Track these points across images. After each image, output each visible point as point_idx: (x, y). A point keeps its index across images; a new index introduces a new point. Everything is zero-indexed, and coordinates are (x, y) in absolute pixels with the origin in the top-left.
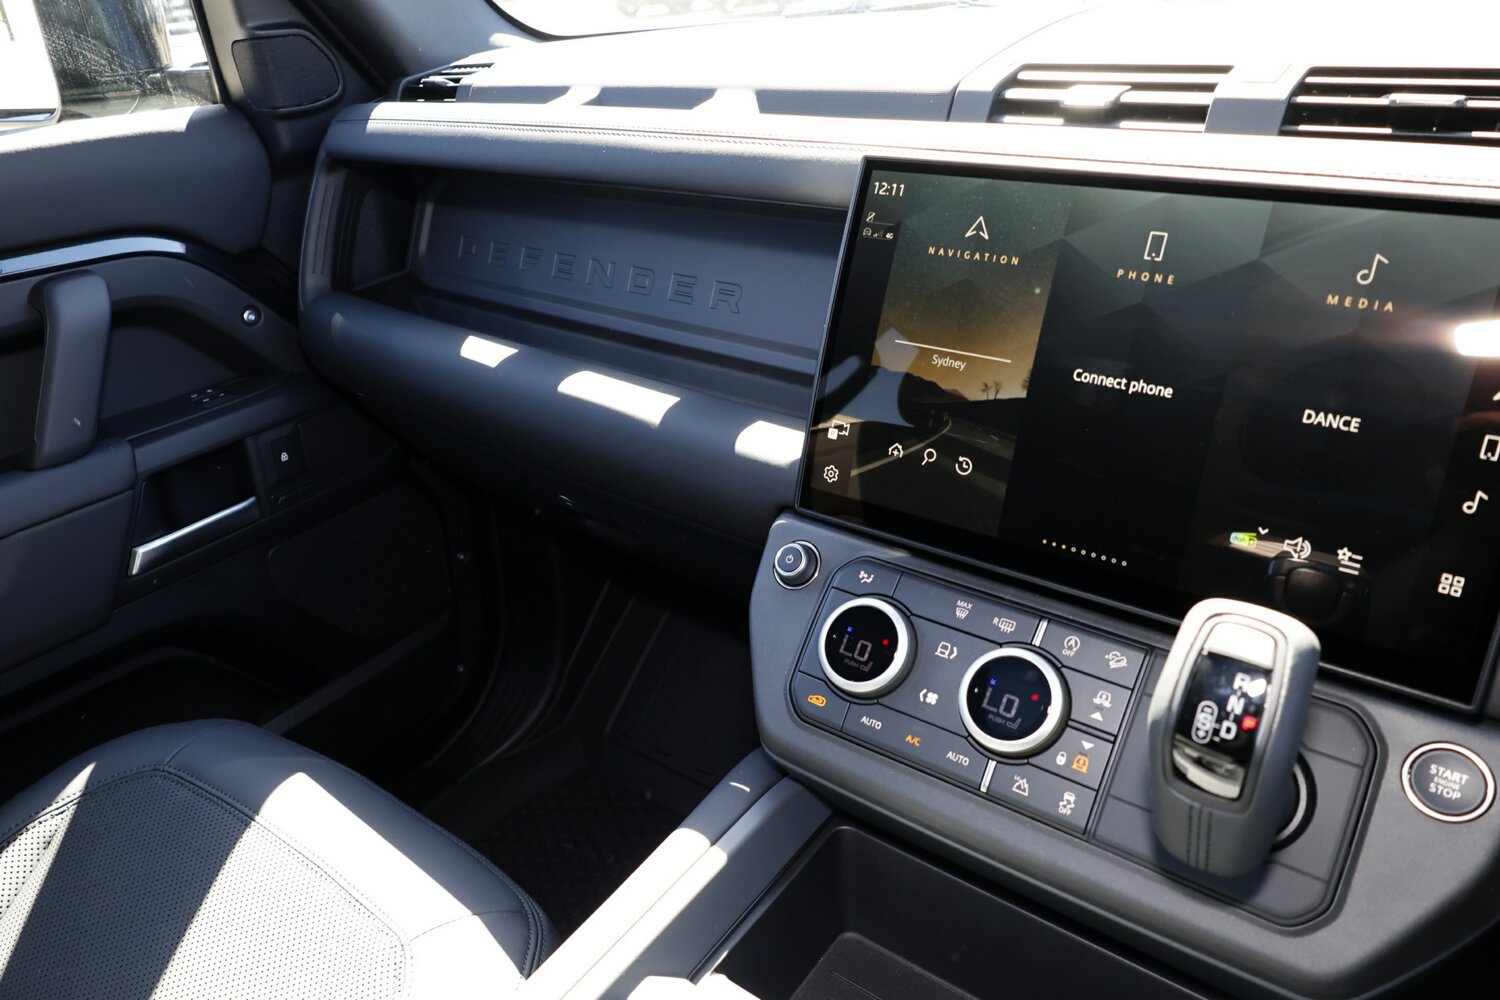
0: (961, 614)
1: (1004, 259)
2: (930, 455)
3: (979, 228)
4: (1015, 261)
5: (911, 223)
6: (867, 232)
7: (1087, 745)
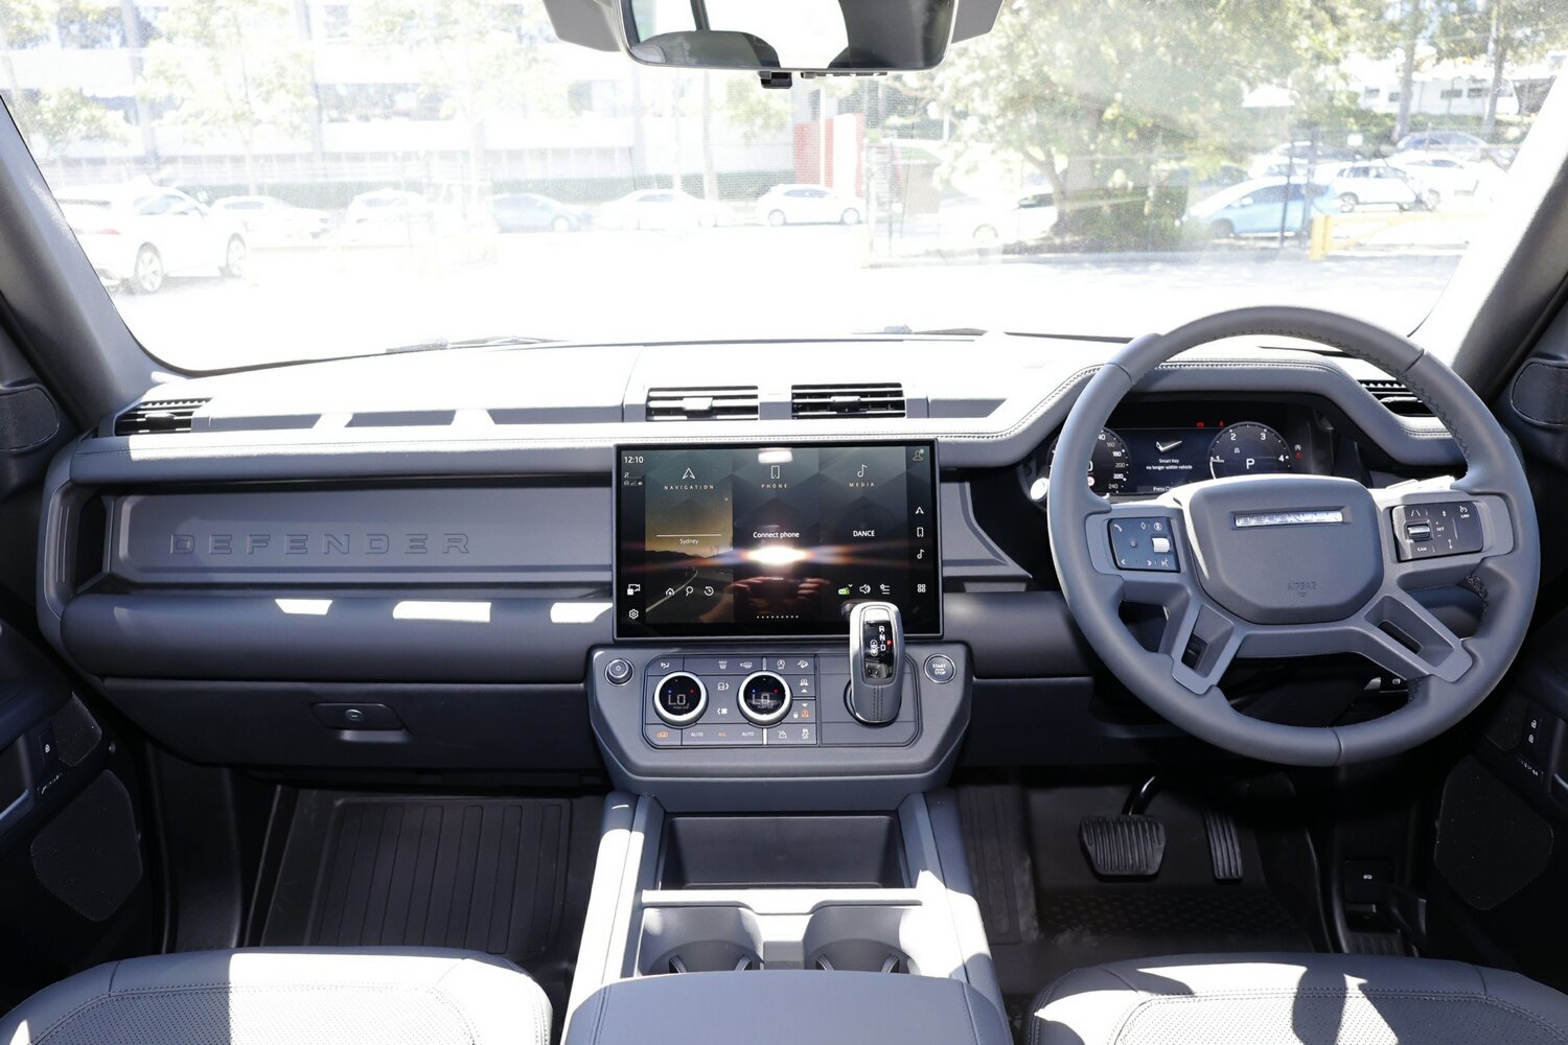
0: (723, 667)
1: (706, 487)
2: (690, 590)
3: (688, 474)
4: (711, 487)
5: (651, 475)
6: (626, 483)
7: (805, 705)
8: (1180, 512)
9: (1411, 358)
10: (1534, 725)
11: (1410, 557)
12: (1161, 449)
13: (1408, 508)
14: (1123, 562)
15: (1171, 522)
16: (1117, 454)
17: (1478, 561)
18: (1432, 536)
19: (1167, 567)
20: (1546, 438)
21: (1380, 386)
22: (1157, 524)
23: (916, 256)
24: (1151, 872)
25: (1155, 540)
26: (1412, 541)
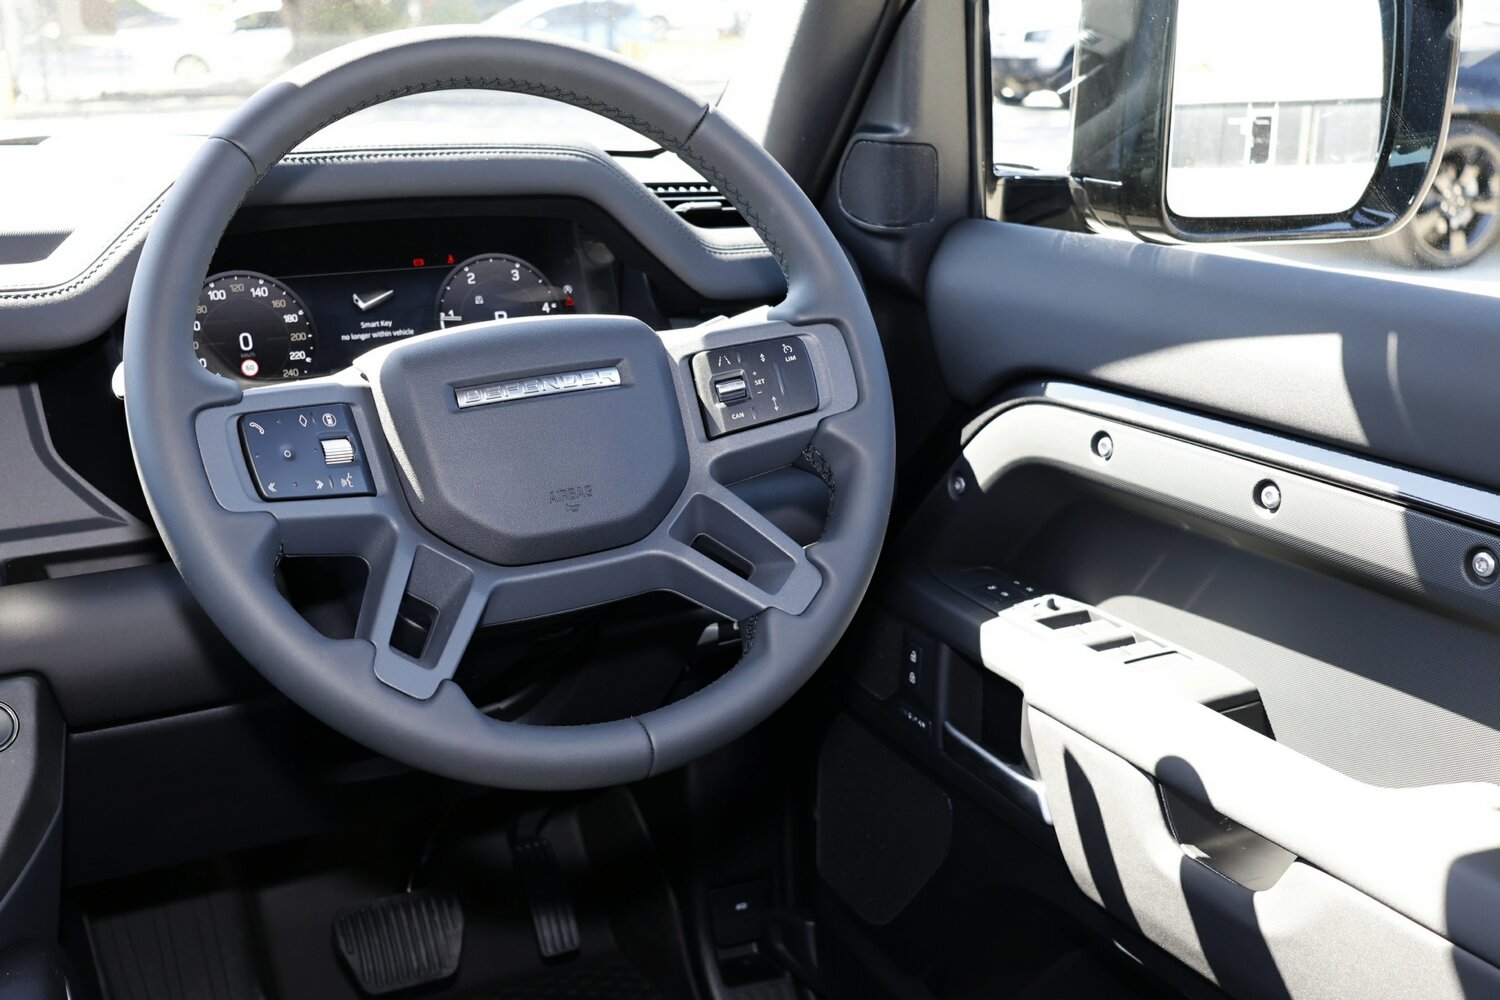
8: (367, 392)
9: (691, 119)
10: (913, 657)
11: (723, 431)
12: (362, 305)
13: (713, 355)
14: (271, 487)
15: (351, 410)
16: (290, 318)
17: (814, 425)
18: (750, 394)
19: (353, 489)
20: (885, 248)
21: (672, 190)
22: (328, 416)
23: (91, 101)
24: (447, 972)
25: (324, 443)
26: (723, 405)
